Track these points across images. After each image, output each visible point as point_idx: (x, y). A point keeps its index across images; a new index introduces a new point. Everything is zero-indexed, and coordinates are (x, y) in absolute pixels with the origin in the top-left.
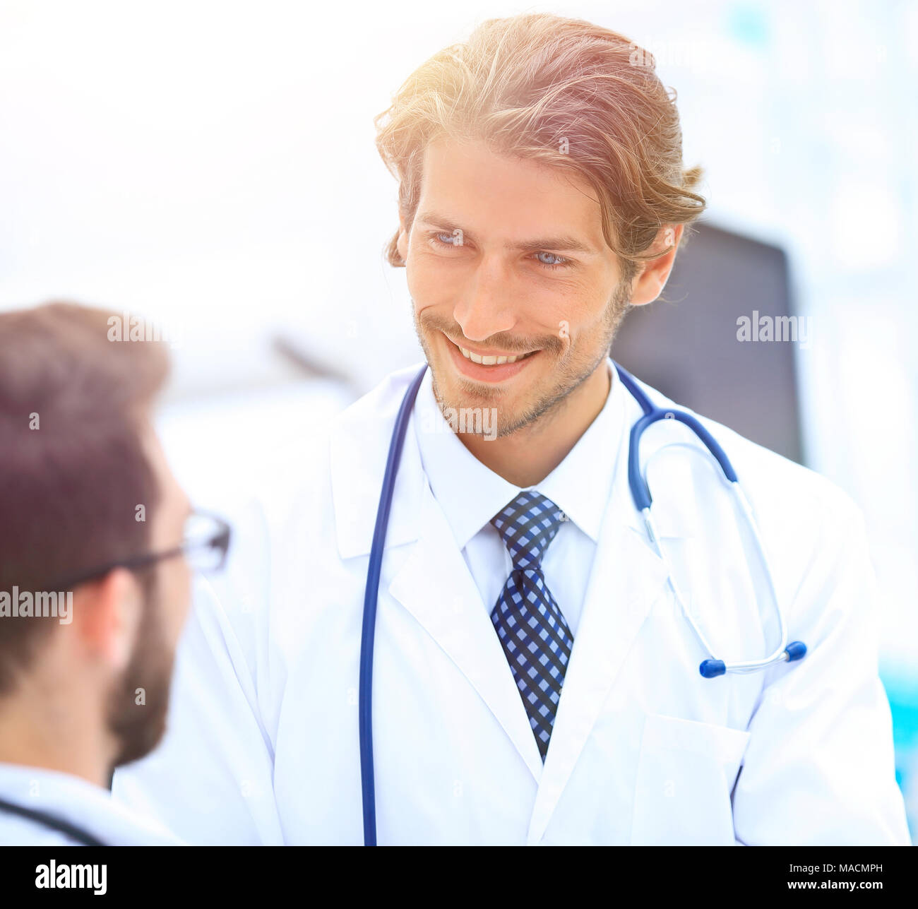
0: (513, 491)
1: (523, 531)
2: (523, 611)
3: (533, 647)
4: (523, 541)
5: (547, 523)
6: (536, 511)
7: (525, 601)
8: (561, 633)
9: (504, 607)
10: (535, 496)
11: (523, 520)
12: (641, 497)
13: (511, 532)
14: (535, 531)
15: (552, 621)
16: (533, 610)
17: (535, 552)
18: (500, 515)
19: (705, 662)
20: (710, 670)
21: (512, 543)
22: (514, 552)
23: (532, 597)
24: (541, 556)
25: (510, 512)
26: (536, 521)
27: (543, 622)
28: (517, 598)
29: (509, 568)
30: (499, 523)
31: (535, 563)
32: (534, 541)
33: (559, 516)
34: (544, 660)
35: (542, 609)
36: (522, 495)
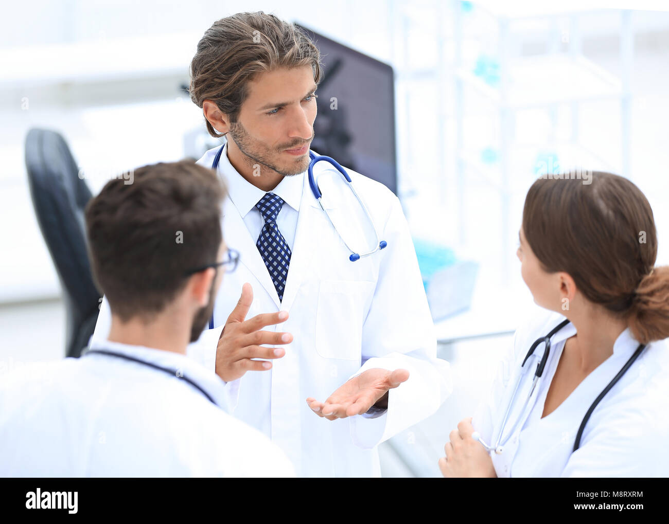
0: (263, 193)
1: (268, 208)
2: (270, 240)
3: (275, 254)
4: (269, 213)
5: (277, 205)
6: (273, 200)
7: (270, 236)
8: (285, 248)
9: (262, 239)
10: (272, 194)
11: (268, 204)
12: (317, 193)
13: (263, 209)
14: (273, 208)
15: (282, 243)
16: (274, 239)
17: (273, 216)
18: (259, 203)
19: (352, 256)
20: (353, 258)
21: (264, 214)
22: (265, 217)
23: (274, 234)
24: (276, 218)
25: (263, 201)
26: (273, 204)
27: (278, 244)
28: (267, 235)
29: (263, 223)
30: (259, 206)
31: (274, 220)
32: (273, 212)
33: (281, 202)
34: (279, 258)
35: (278, 239)
36: (267, 194)
